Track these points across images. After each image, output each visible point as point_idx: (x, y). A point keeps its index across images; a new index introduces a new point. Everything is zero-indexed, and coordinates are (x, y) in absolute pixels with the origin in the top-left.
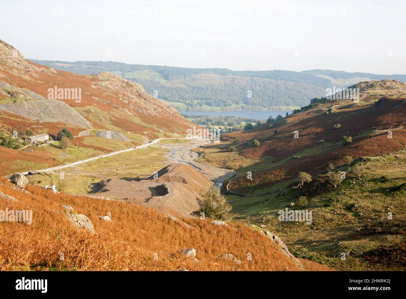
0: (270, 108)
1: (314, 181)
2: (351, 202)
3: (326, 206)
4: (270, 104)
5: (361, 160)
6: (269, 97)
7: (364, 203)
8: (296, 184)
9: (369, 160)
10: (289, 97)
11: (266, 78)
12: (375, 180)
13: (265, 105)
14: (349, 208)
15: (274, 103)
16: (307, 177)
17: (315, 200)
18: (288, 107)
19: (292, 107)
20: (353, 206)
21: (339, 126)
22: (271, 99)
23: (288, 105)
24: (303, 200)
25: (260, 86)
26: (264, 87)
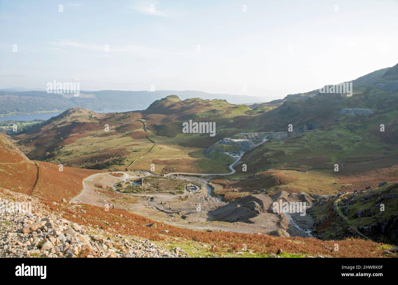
0: (32, 113)
1: (50, 154)
2: (59, 158)
3: (53, 160)
4: (31, 111)
5: (63, 146)
6: (31, 107)
7: (62, 158)
8: (46, 155)
9: (65, 146)
10: (42, 106)
11: (27, 96)
12: (65, 152)
13: (29, 111)
14: (59, 160)
15: (33, 110)
16: (48, 153)
17: (51, 159)
18: (41, 111)
19: (43, 111)
20: (59, 159)
21: (60, 133)
22: (32, 107)
23: (41, 110)
24: (48, 159)
25: (25, 101)
26: (27, 101)
